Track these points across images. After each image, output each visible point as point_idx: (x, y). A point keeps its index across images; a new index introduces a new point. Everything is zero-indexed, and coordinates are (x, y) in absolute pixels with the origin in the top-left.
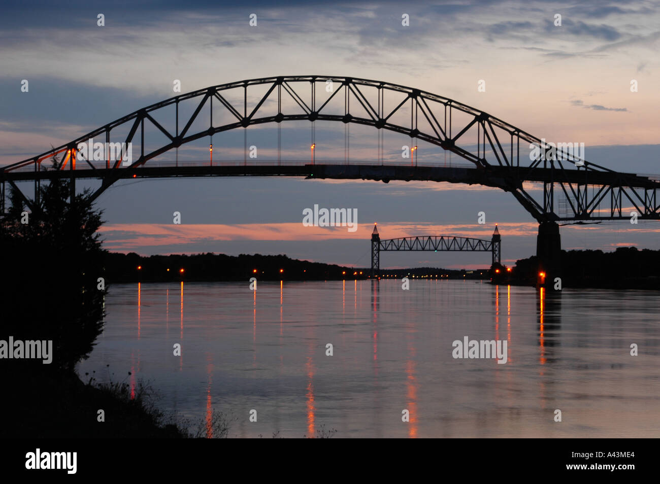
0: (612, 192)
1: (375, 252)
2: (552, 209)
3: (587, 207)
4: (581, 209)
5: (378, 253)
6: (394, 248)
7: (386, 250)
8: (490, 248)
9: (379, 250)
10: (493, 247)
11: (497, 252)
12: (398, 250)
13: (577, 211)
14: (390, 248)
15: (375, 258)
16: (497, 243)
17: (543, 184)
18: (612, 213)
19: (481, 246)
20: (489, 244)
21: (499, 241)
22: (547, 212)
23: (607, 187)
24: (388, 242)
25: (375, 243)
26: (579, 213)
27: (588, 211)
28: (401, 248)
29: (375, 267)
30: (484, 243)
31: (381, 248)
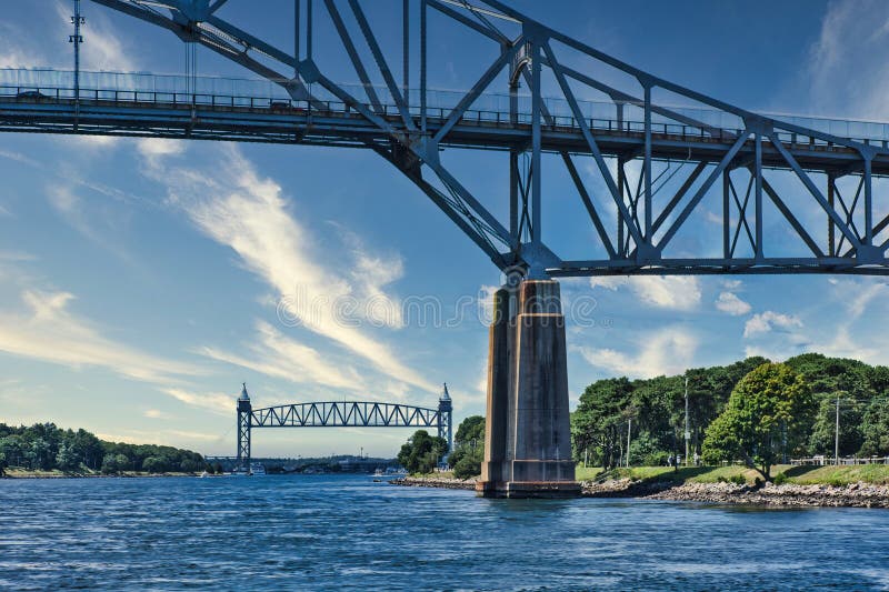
0: (727, 182)
1: (243, 429)
2: (535, 232)
3: (652, 229)
4: (634, 232)
5: (249, 430)
6: (276, 422)
7: (261, 425)
8: (435, 422)
9: (250, 426)
10: (439, 420)
11: (446, 429)
12: (282, 425)
13: (615, 245)
14: (268, 422)
15: (243, 439)
16: (446, 414)
17: (508, 154)
18: (728, 253)
19: (421, 419)
20: (432, 414)
21: (450, 410)
22: (522, 241)
23: (709, 169)
24: (265, 413)
25: (243, 414)
26: (623, 248)
27: (655, 241)
28: (287, 423)
29: (243, 455)
30: (424, 413)
31: (254, 422)
